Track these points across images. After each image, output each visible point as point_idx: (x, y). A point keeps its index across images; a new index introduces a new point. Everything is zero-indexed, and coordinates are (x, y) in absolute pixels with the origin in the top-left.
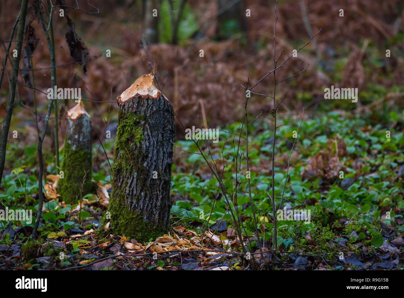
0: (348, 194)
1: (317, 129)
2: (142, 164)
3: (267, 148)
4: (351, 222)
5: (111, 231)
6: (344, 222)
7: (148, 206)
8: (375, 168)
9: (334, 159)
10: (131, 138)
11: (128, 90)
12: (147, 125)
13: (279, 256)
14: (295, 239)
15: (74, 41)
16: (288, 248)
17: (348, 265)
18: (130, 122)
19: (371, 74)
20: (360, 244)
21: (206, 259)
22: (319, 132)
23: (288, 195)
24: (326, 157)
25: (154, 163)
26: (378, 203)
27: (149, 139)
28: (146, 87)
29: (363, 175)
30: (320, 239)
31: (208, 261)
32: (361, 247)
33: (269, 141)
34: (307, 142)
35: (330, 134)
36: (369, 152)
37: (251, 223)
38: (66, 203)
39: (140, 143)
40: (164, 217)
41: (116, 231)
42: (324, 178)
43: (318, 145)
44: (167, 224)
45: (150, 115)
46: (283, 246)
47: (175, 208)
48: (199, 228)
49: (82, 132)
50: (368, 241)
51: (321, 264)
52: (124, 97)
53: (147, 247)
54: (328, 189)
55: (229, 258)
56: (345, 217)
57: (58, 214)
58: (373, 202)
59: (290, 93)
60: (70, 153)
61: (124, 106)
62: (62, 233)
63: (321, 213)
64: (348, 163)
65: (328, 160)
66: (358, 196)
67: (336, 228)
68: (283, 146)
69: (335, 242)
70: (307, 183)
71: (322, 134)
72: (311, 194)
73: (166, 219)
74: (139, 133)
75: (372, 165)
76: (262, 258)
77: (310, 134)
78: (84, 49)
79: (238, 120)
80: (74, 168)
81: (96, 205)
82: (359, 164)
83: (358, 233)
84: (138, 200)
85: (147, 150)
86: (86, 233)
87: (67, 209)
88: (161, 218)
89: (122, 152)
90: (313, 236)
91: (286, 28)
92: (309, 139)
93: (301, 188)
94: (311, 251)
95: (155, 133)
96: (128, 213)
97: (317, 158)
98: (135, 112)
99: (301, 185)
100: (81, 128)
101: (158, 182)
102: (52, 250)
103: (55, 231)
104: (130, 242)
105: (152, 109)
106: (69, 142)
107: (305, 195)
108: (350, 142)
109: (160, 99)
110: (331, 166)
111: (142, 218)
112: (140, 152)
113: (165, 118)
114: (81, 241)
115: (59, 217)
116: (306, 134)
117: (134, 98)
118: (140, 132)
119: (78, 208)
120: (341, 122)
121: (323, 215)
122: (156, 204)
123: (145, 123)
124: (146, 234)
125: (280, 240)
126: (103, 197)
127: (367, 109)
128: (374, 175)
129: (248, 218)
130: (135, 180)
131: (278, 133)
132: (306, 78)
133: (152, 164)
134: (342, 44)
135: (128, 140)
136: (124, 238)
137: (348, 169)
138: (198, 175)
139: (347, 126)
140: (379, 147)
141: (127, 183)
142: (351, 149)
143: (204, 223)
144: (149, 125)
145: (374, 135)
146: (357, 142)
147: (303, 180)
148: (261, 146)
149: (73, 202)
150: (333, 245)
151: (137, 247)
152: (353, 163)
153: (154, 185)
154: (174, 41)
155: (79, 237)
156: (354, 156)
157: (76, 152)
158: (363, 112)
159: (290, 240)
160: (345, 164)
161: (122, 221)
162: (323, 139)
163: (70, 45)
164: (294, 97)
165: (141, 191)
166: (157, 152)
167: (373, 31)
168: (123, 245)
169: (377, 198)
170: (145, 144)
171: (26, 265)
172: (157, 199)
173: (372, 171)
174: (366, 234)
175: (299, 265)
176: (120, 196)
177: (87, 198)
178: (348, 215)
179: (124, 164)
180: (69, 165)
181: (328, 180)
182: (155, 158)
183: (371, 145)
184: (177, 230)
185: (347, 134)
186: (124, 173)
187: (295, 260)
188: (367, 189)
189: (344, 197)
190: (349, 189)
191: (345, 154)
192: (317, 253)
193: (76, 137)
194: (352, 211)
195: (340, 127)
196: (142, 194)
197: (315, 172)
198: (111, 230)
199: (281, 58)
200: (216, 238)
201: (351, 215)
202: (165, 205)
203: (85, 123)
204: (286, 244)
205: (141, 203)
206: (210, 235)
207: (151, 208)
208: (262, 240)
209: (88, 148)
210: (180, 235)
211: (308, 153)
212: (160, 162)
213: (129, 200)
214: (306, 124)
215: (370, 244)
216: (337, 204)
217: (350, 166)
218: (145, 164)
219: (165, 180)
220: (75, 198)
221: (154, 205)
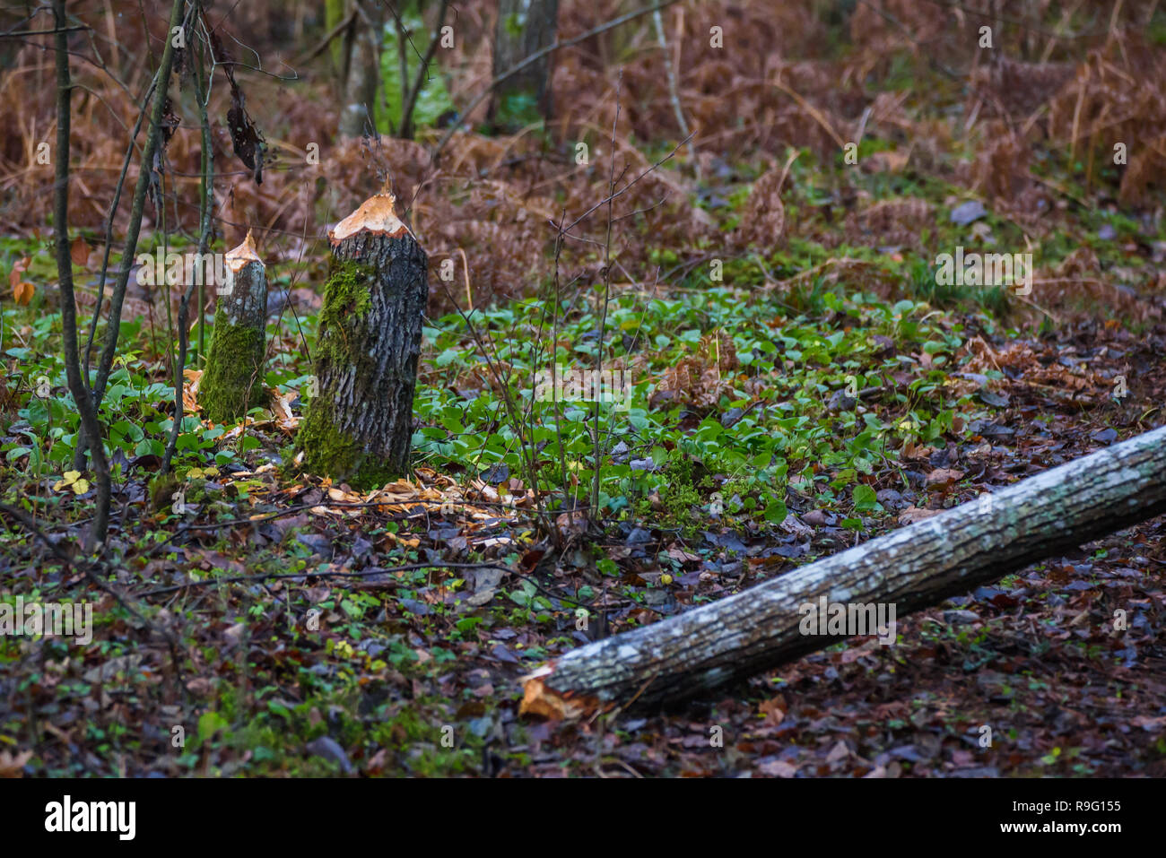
0: (732, 435)
1: (684, 317)
2: (366, 353)
3: (587, 348)
4: (732, 480)
5: (305, 468)
6: (720, 481)
7: (373, 427)
8: (787, 394)
9: (712, 372)
10: (350, 305)
11: (348, 220)
12: (379, 284)
13: (602, 527)
14: (630, 500)
15: (243, 127)
16: (618, 515)
17: (721, 548)
18: (349, 276)
19: (800, 220)
20: (746, 517)
21: (471, 525)
22: (686, 323)
23: (623, 431)
24: (696, 369)
25: (388, 353)
26: (786, 455)
27: (381, 308)
28: (380, 217)
29: (764, 404)
30: (674, 503)
31: (475, 527)
32: (747, 522)
33: (589, 334)
34: (662, 340)
35: (707, 327)
36: (778, 365)
37: (553, 472)
38: (214, 423)
39: (365, 314)
40: (400, 448)
41: (314, 468)
42: (690, 406)
43: (683, 346)
44: (405, 460)
45: (385, 266)
46: (608, 510)
47: (418, 438)
48: (458, 475)
49: (249, 294)
50: (760, 513)
51: (674, 545)
52: (341, 231)
53: (369, 499)
54: (696, 425)
55: (513, 525)
56: (723, 472)
57: (201, 440)
58: (777, 452)
59: (636, 247)
60: (226, 332)
61: (339, 247)
62: (213, 471)
63: (680, 462)
64: (737, 382)
65: (700, 373)
66: (750, 440)
67: (704, 488)
68: (616, 345)
69: (702, 511)
70: (658, 412)
71: (693, 327)
72: (664, 432)
73: (403, 452)
74: (363, 296)
75: (782, 388)
76: (571, 526)
77: (670, 326)
78: (258, 141)
79: (530, 294)
80: (232, 358)
81: (269, 428)
82: (757, 385)
83: (743, 498)
84: (356, 416)
85: (377, 329)
86: (260, 470)
87: (217, 432)
88: (396, 448)
89: (331, 329)
90: (663, 496)
91: (633, 115)
92: (667, 335)
93: (647, 422)
94: (658, 522)
95: (392, 299)
96: (337, 438)
97: (679, 369)
98: (359, 260)
99: (648, 417)
100: (249, 287)
101: (393, 386)
102: (201, 493)
103: (199, 466)
104: (338, 488)
105: (389, 256)
106: (226, 310)
107: (654, 435)
108: (746, 344)
109: (404, 239)
110: (705, 385)
111: (361, 449)
112: (364, 331)
113: (412, 274)
114: (252, 482)
115: (203, 445)
116: (663, 327)
117: (358, 234)
118: (367, 295)
119: (237, 431)
120: (731, 306)
121: (684, 467)
122: (387, 425)
123: (376, 281)
124: (367, 476)
125: (605, 499)
126: (282, 415)
127: (784, 287)
128: (785, 406)
129: (548, 462)
130: (352, 380)
131: (609, 321)
132: (669, 219)
133: (384, 353)
134: (747, 155)
135: (344, 308)
136: (327, 480)
137: (736, 393)
138: (453, 389)
139: (741, 313)
140: (797, 355)
141: (338, 385)
142: (745, 357)
143: (469, 468)
144: (382, 284)
145: (790, 334)
146: (758, 345)
147: (651, 408)
148: (575, 343)
149: (228, 421)
150: (698, 515)
151: (350, 498)
152: (748, 383)
153: (385, 390)
154: (406, 131)
155: (246, 477)
156: (750, 371)
157: (237, 330)
158: (776, 291)
159: (622, 501)
160: (732, 384)
161: (325, 451)
162: (694, 336)
163: (234, 133)
164: (645, 257)
165: (363, 400)
166: (394, 332)
167: (813, 131)
168: (327, 493)
169: (785, 444)
170: (374, 317)
171: (157, 515)
172: (389, 416)
173: (780, 399)
174: (758, 501)
175: (635, 544)
176: (325, 406)
177: (252, 415)
178: (728, 469)
179: (333, 349)
180: (222, 353)
181: (698, 410)
182: (389, 343)
183: (782, 352)
184: (422, 474)
185: (740, 329)
186: (334, 367)
187: (628, 535)
188: (770, 429)
189: (724, 441)
190: (735, 427)
191: (733, 366)
192: (667, 526)
193: (239, 301)
194: (737, 461)
195: (727, 316)
196: (364, 405)
197: (674, 394)
198: (305, 466)
199: (622, 178)
200: (490, 492)
201: (734, 468)
202: (403, 427)
203: (256, 278)
204: (615, 506)
205: (361, 421)
206: (479, 485)
207: (379, 432)
208: (573, 499)
209: (258, 323)
210: (427, 482)
211: (665, 360)
212: (398, 351)
213: (341, 415)
214: (664, 307)
215: (762, 518)
216: (710, 447)
217: (741, 388)
218: (372, 353)
219: (405, 383)
220: (231, 415)
221: (383, 426)
